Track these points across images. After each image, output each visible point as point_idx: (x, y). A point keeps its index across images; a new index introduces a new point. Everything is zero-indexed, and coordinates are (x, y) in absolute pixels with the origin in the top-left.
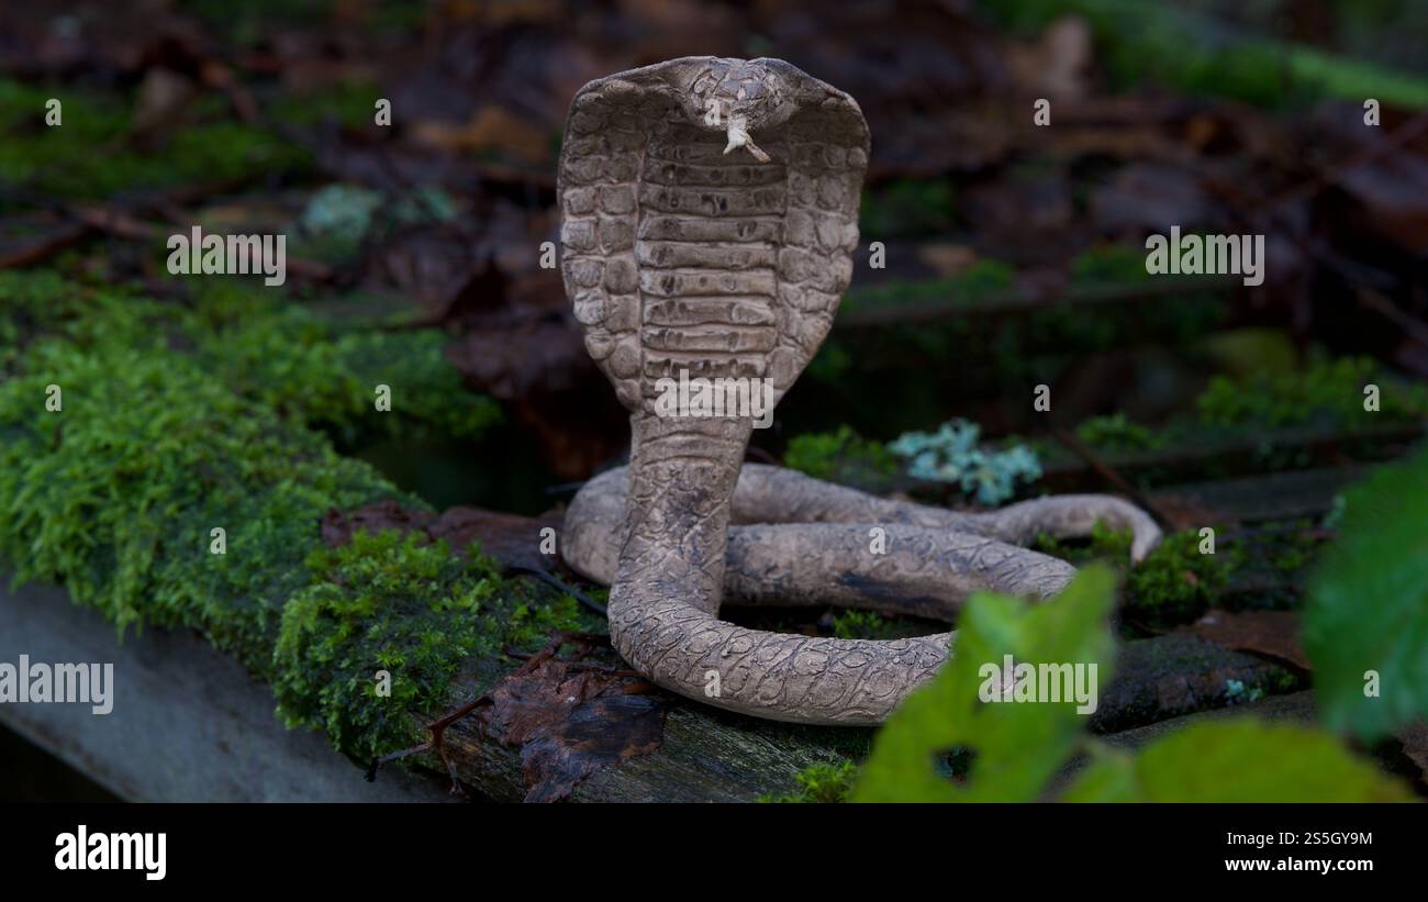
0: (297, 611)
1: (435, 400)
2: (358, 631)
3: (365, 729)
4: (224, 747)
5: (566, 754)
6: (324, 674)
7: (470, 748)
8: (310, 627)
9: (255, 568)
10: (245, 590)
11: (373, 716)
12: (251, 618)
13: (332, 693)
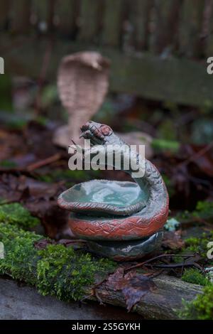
0: (43, 265)
1: (26, 219)
2: (63, 268)
3: (69, 293)
4: (8, 306)
5: (136, 291)
6: (54, 280)
7: (104, 293)
8: (48, 269)
9: (23, 257)
10: (22, 262)
11: (72, 289)
12: (27, 269)
13: (58, 284)
